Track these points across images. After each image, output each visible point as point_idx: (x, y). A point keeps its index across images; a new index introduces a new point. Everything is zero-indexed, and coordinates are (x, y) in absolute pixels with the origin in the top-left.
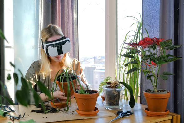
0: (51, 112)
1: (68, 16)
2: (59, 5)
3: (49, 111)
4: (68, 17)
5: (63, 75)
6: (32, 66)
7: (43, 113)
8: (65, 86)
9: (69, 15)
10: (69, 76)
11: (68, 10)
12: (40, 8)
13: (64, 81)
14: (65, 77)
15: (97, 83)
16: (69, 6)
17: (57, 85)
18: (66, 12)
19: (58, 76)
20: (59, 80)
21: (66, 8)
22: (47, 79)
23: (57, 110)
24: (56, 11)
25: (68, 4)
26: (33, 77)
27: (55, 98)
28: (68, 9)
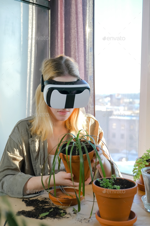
0: (51, 217)
1: (77, 39)
2: (61, 20)
3: (47, 213)
4: (78, 41)
5: (71, 143)
6: (16, 128)
7: (37, 218)
8: (76, 162)
9: (79, 37)
10: (81, 144)
11: (77, 29)
12: (30, 26)
13: (74, 154)
14: (75, 147)
15: (114, 136)
16: (79, 22)
17: (61, 160)
18: (73, 31)
19: (62, 144)
20: (64, 152)
21: (73, 25)
22: (42, 151)
23: (61, 213)
24: (56, 31)
25: (77, 18)
26: (18, 148)
27: (58, 185)
28: (77, 26)
